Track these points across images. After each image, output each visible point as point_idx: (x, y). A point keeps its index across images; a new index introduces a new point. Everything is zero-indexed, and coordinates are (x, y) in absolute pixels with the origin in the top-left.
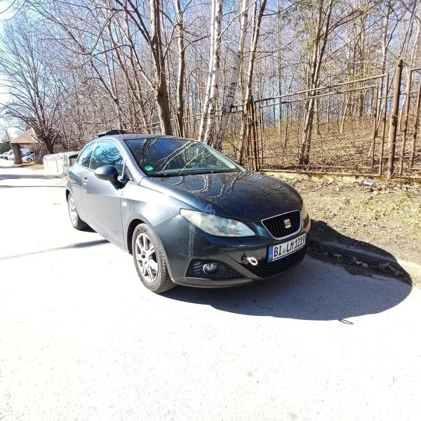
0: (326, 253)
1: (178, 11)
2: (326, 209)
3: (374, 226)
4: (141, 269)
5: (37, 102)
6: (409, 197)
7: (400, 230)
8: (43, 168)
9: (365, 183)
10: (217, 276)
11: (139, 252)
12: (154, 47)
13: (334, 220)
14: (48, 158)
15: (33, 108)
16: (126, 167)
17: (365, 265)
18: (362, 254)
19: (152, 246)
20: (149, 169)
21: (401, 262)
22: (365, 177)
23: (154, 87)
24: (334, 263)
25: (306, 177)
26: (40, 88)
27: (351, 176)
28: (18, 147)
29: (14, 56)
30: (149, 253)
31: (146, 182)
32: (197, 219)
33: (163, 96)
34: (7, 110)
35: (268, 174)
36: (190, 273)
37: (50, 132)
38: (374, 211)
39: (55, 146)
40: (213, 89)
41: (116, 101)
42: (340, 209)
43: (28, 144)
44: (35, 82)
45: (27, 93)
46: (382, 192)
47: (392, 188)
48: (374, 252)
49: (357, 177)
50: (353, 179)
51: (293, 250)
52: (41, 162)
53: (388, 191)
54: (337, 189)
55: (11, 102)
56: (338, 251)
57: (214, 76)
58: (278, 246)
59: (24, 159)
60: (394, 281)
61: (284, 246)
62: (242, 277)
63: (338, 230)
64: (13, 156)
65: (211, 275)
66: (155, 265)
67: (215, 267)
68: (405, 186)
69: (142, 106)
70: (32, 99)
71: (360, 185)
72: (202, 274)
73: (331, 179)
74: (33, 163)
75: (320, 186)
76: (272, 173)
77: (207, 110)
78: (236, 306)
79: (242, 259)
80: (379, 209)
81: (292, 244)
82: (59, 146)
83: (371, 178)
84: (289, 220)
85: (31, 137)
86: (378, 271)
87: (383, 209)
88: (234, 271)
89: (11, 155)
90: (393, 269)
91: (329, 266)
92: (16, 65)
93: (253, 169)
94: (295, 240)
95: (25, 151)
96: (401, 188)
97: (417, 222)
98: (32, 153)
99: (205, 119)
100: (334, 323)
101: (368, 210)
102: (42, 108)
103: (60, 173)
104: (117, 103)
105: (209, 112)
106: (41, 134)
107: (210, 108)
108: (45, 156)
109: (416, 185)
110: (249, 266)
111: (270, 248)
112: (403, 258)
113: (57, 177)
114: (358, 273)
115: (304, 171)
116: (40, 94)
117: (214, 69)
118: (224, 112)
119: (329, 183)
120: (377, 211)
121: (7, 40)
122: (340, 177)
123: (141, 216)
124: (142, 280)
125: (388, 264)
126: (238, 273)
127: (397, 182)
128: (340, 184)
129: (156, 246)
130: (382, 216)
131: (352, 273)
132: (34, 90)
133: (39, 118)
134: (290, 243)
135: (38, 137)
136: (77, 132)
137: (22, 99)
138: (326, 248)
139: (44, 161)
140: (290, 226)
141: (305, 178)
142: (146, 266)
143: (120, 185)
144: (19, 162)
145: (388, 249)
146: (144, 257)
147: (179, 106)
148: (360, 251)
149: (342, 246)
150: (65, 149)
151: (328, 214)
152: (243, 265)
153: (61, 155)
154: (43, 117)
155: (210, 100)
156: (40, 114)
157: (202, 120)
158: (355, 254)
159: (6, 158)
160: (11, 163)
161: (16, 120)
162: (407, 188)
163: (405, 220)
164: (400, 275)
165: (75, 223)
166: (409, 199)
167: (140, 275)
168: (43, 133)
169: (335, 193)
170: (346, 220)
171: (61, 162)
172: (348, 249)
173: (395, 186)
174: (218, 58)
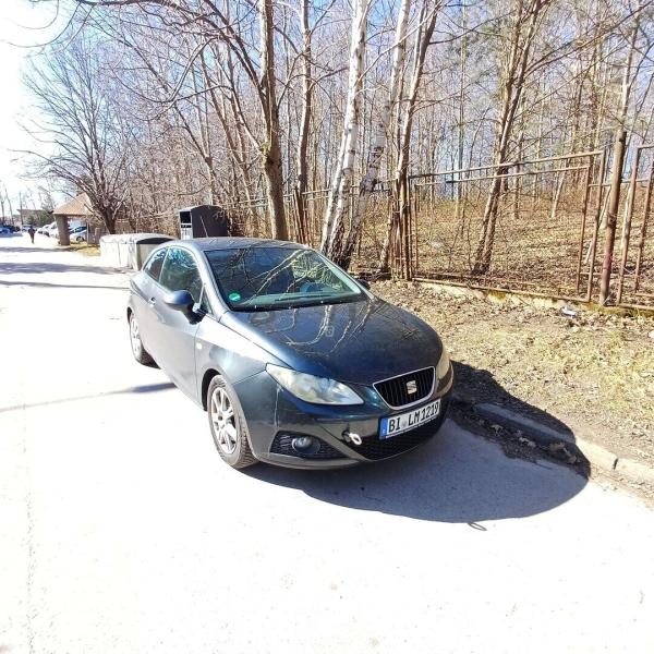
0: (482, 422)
1: (304, 30)
2: (497, 351)
3: (560, 384)
4: (217, 433)
5: (95, 156)
6: (623, 338)
7: (595, 392)
8: (99, 254)
9: (564, 311)
10: (311, 454)
11: (216, 411)
12: (264, 91)
13: (505, 369)
14: (108, 241)
15: (89, 165)
16: (205, 294)
17: (531, 444)
18: (531, 429)
19: (231, 408)
20: (235, 297)
21: (581, 444)
22: (567, 301)
23: (262, 150)
24: (487, 438)
25: (479, 295)
26: (100, 133)
27: (546, 298)
28: (64, 219)
29: (64, 87)
30: (227, 415)
31: (228, 319)
32: (287, 379)
33: (273, 162)
34: (50, 166)
35: (424, 285)
36: (276, 448)
37: (112, 200)
38: (565, 360)
39: (119, 221)
40: (347, 155)
41: (209, 161)
42: (517, 352)
43: (80, 216)
44: (93, 126)
45: (80, 142)
46: (586, 328)
47: (604, 323)
48: (549, 425)
49: (555, 300)
50: (549, 304)
51: (420, 422)
52: (96, 245)
53: (595, 328)
54: (521, 319)
55: (57, 154)
56: (498, 419)
57: (350, 136)
58: (395, 418)
59: (73, 237)
60: (566, 471)
61: (404, 418)
62: (343, 457)
63: (506, 386)
64: (56, 231)
65: (302, 453)
66: (233, 432)
67: (309, 442)
68: (623, 320)
69: (246, 171)
70: (87, 151)
71: (557, 315)
72: (290, 451)
73: (516, 301)
74: (85, 244)
75: (497, 312)
76: (430, 285)
77: (338, 186)
78: (336, 493)
79: (343, 434)
80: (573, 357)
81: (417, 415)
82: (125, 221)
83: (576, 303)
84: (414, 382)
85: (83, 206)
86: (548, 455)
87: (579, 358)
88: (333, 449)
89: (53, 229)
90: (568, 453)
91: (481, 442)
92: (66, 101)
93: (403, 277)
94: (421, 410)
95: (74, 224)
96: (616, 323)
97: (622, 382)
98: (84, 228)
99: (335, 199)
100: (462, 528)
101: (557, 357)
102: (100, 164)
103: (124, 264)
104: (210, 165)
105: (341, 189)
106: (98, 205)
107: (342, 184)
108: (103, 238)
109: (641, 320)
110: (351, 445)
111: (383, 421)
112: (586, 438)
113: (118, 271)
114: (519, 455)
115: (477, 285)
116: (99, 142)
117: (351, 126)
118: (363, 190)
119: (512, 306)
120: (569, 361)
121: (56, 64)
122: (530, 299)
123: (218, 366)
124: (218, 449)
125: (562, 445)
126: (338, 451)
127: (612, 312)
128: (528, 310)
129: (236, 408)
130: (575, 369)
131: (510, 455)
132: (90, 137)
133: (96, 179)
134: (413, 413)
135: (94, 208)
136: (150, 201)
137: (73, 151)
138: (483, 415)
139: (101, 244)
140: (414, 390)
141: (478, 297)
142: (223, 431)
143: (195, 318)
144: (65, 241)
145: (569, 423)
146: (221, 418)
147: (299, 173)
148: (529, 422)
149: (505, 413)
150: (133, 228)
151: (498, 359)
152: (344, 441)
153: (126, 237)
154: (103, 178)
155: (342, 172)
156: (99, 174)
157: (331, 200)
158: (521, 426)
159: (47, 234)
160: (53, 242)
161: (63, 182)
162: (625, 324)
163: (607, 377)
164: (576, 463)
165: (138, 353)
166: (622, 343)
167: (215, 442)
168: (101, 203)
169: (517, 326)
170: (521, 370)
171: (125, 249)
172: (513, 419)
173: (609, 318)
174: (357, 111)
